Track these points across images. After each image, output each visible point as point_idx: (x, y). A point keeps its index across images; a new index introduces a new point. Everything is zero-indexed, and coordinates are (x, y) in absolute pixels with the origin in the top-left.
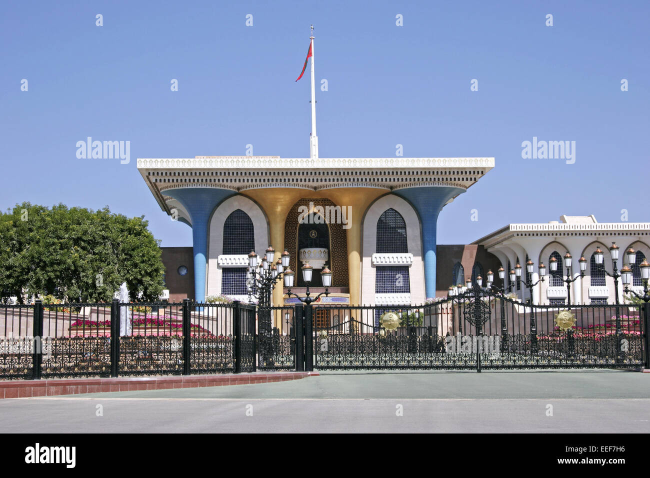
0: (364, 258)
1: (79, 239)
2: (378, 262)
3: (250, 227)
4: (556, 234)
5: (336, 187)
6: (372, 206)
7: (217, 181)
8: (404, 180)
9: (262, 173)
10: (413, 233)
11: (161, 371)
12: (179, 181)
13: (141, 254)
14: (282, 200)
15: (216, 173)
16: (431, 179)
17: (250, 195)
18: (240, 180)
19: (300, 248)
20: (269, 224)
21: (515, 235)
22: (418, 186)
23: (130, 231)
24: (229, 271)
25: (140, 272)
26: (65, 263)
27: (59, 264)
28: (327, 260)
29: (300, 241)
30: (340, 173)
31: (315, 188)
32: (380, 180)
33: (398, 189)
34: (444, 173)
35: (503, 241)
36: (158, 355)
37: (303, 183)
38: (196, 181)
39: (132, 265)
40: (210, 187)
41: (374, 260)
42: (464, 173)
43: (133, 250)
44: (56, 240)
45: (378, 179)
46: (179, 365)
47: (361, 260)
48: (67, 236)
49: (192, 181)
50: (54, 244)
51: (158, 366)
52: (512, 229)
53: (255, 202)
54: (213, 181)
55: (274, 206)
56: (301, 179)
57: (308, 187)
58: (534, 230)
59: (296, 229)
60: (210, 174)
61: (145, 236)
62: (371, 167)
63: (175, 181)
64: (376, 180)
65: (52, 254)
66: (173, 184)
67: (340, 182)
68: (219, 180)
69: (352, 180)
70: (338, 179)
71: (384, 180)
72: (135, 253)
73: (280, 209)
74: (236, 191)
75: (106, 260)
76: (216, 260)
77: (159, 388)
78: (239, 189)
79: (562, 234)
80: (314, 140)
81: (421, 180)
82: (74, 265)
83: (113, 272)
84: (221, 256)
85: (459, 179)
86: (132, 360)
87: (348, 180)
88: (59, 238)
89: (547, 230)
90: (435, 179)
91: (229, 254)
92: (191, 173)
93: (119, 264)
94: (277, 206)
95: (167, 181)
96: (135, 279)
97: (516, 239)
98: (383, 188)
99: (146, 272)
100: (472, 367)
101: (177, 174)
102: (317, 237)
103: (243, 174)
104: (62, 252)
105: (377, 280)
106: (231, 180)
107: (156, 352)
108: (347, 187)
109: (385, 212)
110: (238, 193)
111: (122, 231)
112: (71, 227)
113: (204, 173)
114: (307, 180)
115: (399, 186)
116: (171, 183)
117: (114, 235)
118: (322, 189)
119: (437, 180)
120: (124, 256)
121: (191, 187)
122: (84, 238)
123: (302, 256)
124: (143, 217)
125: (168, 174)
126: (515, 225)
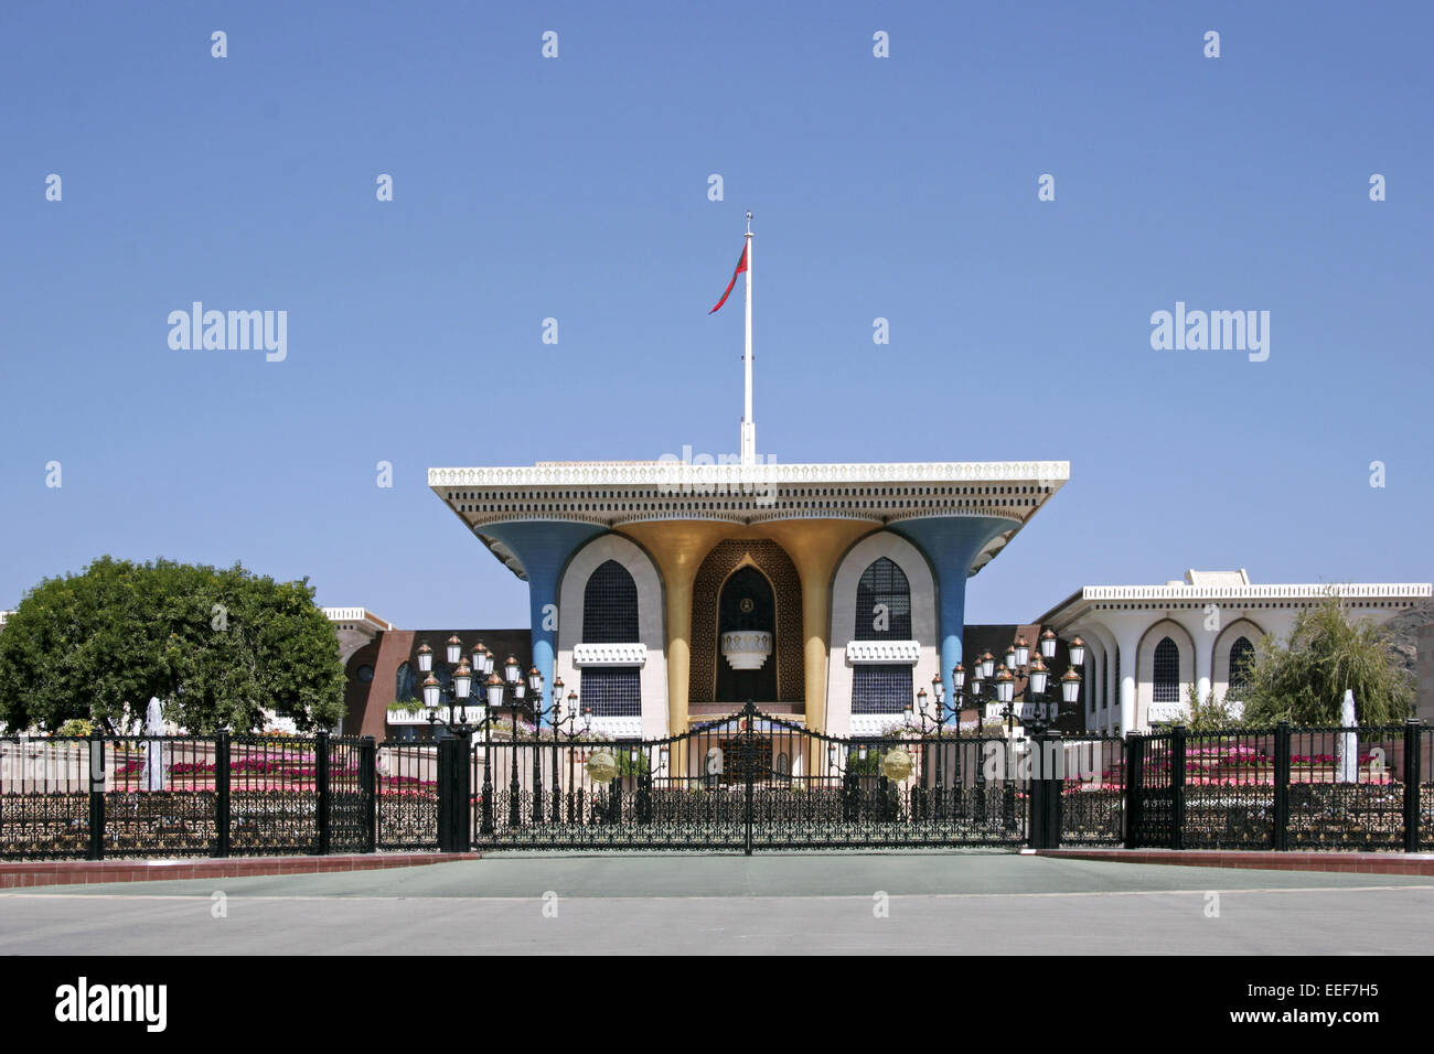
0: (832, 650)
1: (184, 621)
2: (856, 657)
3: (629, 593)
4: (1168, 606)
5: (782, 519)
6: (851, 553)
7: (569, 508)
8: (905, 504)
9: (648, 493)
10: (922, 603)
11: (177, 851)
12: (503, 508)
13: (296, 648)
14: (687, 543)
15: (568, 494)
16: (953, 502)
17: (631, 534)
18: (609, 506)
19: (721, 633)
20: (664, 586)
21: (1094, 607)
22: (930, 516)
23: (279, 607)
24: (593, 674)
25: (294, 678)
26: (154, 663)
27: (143, 665)
28: (769, 653)
29: (722, 618)
30: (788, 491)
31: (748, 520)
32: (861, 505)
33: (896, 521)
34: (976, 491)
35: (1077, 617)
36: (195, 824)
37: (722, 510)
38: (532, 508)
39: (280, 667)
40: (557, 520)
41: (850, 653)
42: (1013, 490)
43: (282, 639)
44: (139, 624)
45: (857, 503)
46: (210, 842)
47: (828, 654)
48: (159, 615)
49: (525, 508)
50: (136, 629)
51: (195, 841)
52: (1087, 597)
53: (641, 547)
54: (561, 507)
55: (672, 554)
56: (719, 504)
57: (734, 517)
58: (1127, 597)
59: (715, 595)
60: (557, 496)
61: (307, 615)
62: (843, 480)
63: (496, 508)
64: (854, 505)
65: (132, 648)
66: (492, 514)
67: (788, 508)
68: (572, 506)
69: (810, 505)
70: (784, 504)
71: (868, 505)
72: (284, 645)
73: (685, 559)
74: (607, 526)
75: (233, 657)
76: (570, 653)
77: (153, 878)
78: (611, 522)
79: (1179, 606)
80: (748, 431)
81: (934, 504)
82: (172, 667)
83: (245, 679)
84: (580, 647)
85: (1004, 502)
86: (150, 832)
87: (803, 505)
88: (144, 618)
89: (1150, 597)
90: (960, 502)
91: (593, 642)
92: (524, 495)
93: (257, 663)
94: (679, 554)
95: (481, 509)
96: (286, 690)
97: (1095, 615)
98: (868, 520)
99: (305, 677)
100: (736, 846)
101: (498, 496)
102: (753, 611)
103: (615, 495)
104: (150, 643)
105: (856, 690)
106: (594, 506)
107: (191, 819)
108: (801, 517)
109: (874, 564)
110: (610, 530)
111: (264, 606)
112: (168, 600)
113: (546, 494)
114: (730, 506)
115: (899, 516)
116: (489, 513)
117: (247, 614)
118: (758, 522)
119: (964, 504)
120: (266, 651)
121: (524, 520)
122: (190, 618)
123: (725, 645)
124: (306, 579)
125: (483, 496)
126: (1092, 588)
